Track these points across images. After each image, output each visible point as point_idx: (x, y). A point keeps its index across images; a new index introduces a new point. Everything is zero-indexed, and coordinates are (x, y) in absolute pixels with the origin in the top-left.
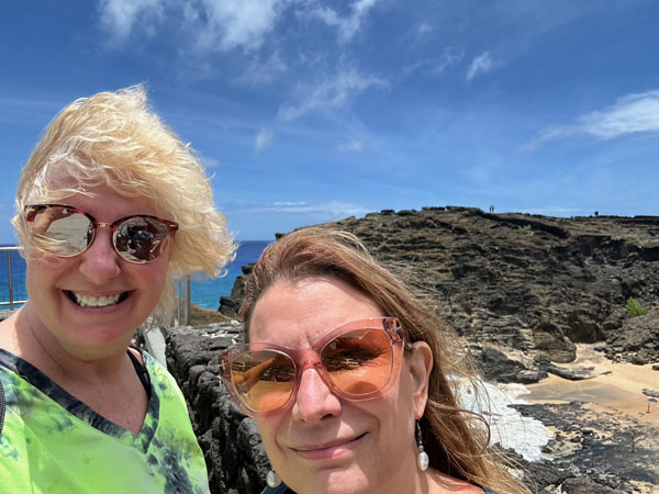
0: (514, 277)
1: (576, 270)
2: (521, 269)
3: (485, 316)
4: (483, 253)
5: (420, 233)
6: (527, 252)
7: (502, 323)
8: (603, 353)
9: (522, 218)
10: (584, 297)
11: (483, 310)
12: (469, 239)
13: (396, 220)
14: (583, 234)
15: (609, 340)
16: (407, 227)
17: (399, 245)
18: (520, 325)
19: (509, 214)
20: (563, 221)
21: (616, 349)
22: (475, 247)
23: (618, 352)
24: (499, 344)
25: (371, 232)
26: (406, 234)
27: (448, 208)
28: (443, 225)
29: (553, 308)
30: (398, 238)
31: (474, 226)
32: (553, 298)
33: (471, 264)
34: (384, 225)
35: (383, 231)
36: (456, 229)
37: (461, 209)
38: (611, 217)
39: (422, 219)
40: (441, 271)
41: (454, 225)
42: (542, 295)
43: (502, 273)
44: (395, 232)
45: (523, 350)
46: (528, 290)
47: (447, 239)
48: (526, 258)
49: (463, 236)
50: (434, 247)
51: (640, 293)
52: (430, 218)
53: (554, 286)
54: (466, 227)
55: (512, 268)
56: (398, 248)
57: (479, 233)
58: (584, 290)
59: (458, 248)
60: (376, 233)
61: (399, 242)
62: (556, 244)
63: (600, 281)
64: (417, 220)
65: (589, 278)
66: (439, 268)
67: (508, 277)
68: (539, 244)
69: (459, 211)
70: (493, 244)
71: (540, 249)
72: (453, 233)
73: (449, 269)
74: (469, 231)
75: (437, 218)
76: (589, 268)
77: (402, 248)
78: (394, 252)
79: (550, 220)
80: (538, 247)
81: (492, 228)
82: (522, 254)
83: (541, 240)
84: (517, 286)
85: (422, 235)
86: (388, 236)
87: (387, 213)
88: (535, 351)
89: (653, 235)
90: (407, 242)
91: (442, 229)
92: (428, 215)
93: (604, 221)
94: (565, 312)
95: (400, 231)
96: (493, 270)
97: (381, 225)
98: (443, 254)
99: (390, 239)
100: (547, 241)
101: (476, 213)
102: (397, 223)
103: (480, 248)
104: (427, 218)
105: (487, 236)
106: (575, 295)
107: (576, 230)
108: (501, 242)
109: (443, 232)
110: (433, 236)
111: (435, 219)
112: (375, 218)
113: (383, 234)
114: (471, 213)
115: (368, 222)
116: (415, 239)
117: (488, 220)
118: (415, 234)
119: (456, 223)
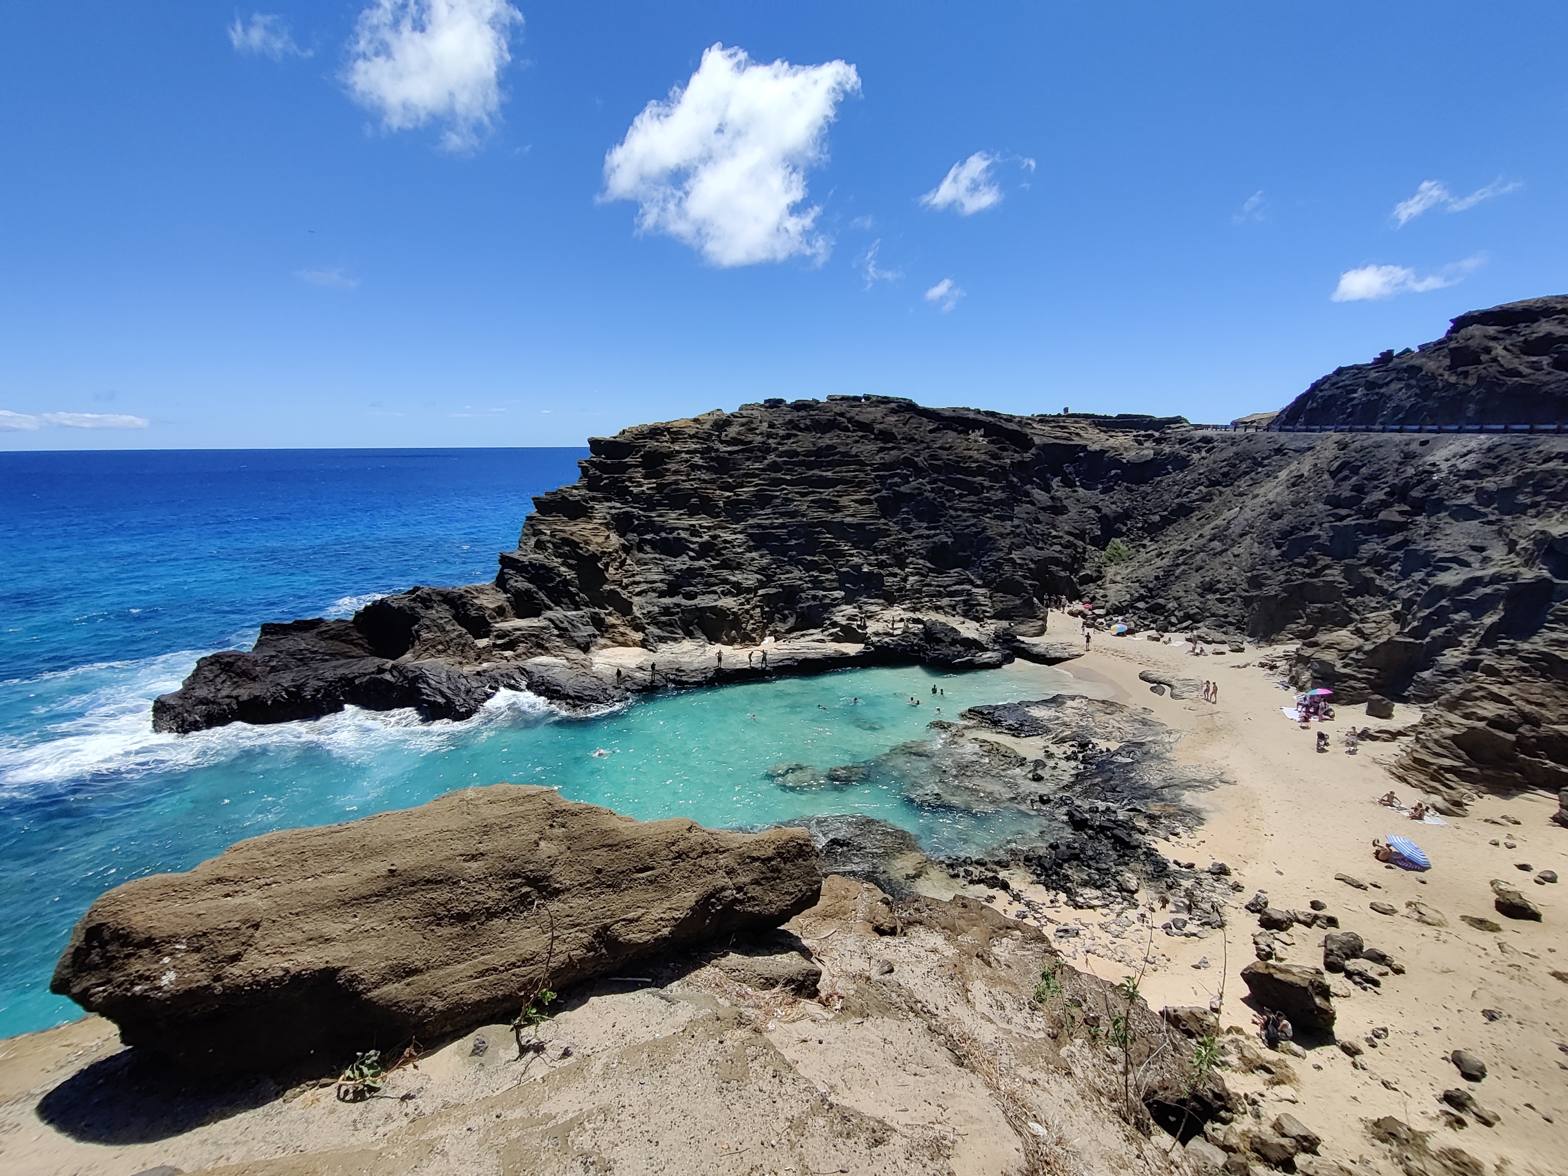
0: (964, 510)
1: (1039, 495)
2: (973, 498)
3: (924, 571)
4: (920, 471)
5: (827, 440)
6: (981, 471)
7: (947, 580)
9: (971, 416)
10: (1055, 537)
11: (921, 561)
12: (901, 449)
13: (788, 417)
14: (1050, 441)
16: (807, 429)
17: (797, 459)
18: (971, 583)
19: (954, 410)
20: (1024, 422)
21: (1097, 611)
22: (908, 462)
23: (1100, 616)
24: (946, 613)
25: (751, 437)
26: (805, 442)
27: (867, 398)
28: (861, 426)
29: (1015, 555)
30: (794, 447)
31: (906, 429)
32: (1015, 540)
33: (903, 489)
34: (771, 426)
35: (769, 436)
36: (881, 432)
37: (886, 401)
38: (1086, 416)
39: (828, 416)
40: (861, 502)
41: (877, 427)
42: (1002, 535)
43: (948, 504)
44: (788, 437)
45: (977, 619)
46: (985, 529)
47: (867, 449)
48: (979, 479)
49: (891, 445)
50: (847, 463)
51: (1124, 529)
52: (842, 415)
53: (1016, 522)
54: (894, 430)
55: (961, 496)
56: (795, 465)
57: (912, 440)
58: (1054, 527)
59: (884, 465)
60: (759, 439)
61: (797, 454)
62: (1017, 458)
63: (1073, 513)
64: (824, 417)
65: (1058, 509)
66: (859, 496)
67: (956, 510)
68: (995, 456)
69: (883, 403)
70: (933, 457)
71: (996, 465)
72: (876, 439)
73: (872, 497)
74: (899, 437)
75: (852, 414)
76: (1058, 494)
77: (800, 464)
78: (789, 471)
79: (1006, 420)
80: (994, 462)
81: (931, 431)
82: (974, 474)
83: (997, 451)
84: (968, 523)
85: (830, 442)
86: (779, 444)
87: (774, 404)
88: (993, 621)
89: (1140, 443)
90: (808, 454)
91: (860, 434)
92: (838, 409)
93: (1076, 422)
94: (1032, 560)
95: (796, 435)
96: (935, 499)
97: (766, 425)
98: (862, 475)
99: (781, 448)
100: (1005, 453)
101: (907, 408)
102: (791, 421)
103: (916, 463)
104: (836, 413)
105: (925, 445)
106: (1042, 535)
107: (1041, 436)
108: (944, 454)
109: (861, 437)
110: (847, 444)
111: (848, 415)
112: (756, 413)
113: (771, 441)
114: (900, 407)
115: (746, 420)
116: (820, 450)
117: (924, 419)
118: (820, 441)
119: (880, 423)
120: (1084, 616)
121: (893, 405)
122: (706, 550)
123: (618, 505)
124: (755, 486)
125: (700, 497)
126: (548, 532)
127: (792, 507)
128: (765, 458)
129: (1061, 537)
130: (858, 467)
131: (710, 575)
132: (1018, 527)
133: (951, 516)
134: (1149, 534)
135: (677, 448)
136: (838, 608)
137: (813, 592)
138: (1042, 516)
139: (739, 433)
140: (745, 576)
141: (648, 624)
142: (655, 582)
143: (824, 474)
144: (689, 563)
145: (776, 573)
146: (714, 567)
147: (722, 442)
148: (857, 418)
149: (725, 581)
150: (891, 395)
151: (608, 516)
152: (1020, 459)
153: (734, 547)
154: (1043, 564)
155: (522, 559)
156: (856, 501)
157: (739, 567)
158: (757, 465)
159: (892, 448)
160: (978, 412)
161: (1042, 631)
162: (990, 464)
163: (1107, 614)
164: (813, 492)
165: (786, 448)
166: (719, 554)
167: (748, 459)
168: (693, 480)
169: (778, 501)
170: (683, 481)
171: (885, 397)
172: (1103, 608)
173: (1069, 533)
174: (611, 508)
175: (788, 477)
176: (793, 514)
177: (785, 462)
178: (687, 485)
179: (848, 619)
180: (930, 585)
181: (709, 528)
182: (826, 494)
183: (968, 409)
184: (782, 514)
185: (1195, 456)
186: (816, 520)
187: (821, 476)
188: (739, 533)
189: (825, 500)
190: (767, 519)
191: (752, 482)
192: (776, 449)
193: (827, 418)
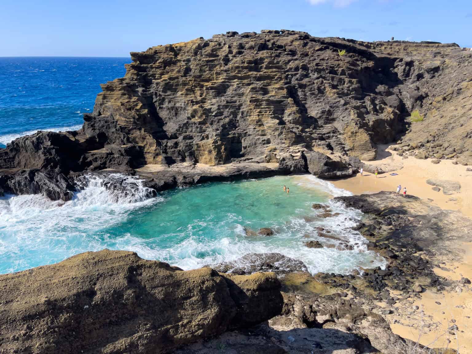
5: (260, 55)
6: (344, 72)
7: (324, 131)
9: (340, 42)
12: (300, 60)
13: (240, 42)
14: (383, 56)
16: (250, 48)
17: (244, 65)
19: (331, 38)
20: (368, 45)
21: (405, 148)
22: (305, 68)
25: (219, 53)
26: (249, 56)
27: (283, 32)
28: (280, 47)
30: (243, 58)
31: (303, 49)
33: (302, 82)
34: (230, 46)
36: (290, 51)
37: (293, 33)
38: (404, 42)
39: (262, 41)
40: (280, 89)
41: (288, 48)
44: (240, 53)
47: (283, 60)
48: (343, 77)
49: (295, 58)
50: (271, 68)
52: (269, 41)
54: (297, 50)
55: (333, 85)
56: (243, 68)
59: (292, 68)
60: (224, 54)
61: (244, 62)
62: (365, 65)
64: (259, 42)
66: (277, 86)
68: (353, 65)
69: (291, 34)
70: (318, 64)
71: (353, 69)
72: (287, 54)
73: (285, 86)
75: (275, 40)
77: (246, 68)
78: (239, 72)
79: (360, 44)
80: (352, 67)
81: (318, 50)
83: (354, 61)
85: (262, 56)
86: (234, 56)
87: (232, 34)
88: (349, 152)
90: (250, 62)
91: (279, 51)
92: (267, 38)
93: (398, 45)
96: (318, 87)
97: (227, 46)
98: (280, 74)
100: (358, 63)
101: (305, 37)
102: (241, 44)
104: (266, 40)
105: (314, 58)
107: (378, 53)
108: (324, 63)
109: (280, 53)
110: (272, 57)
111: (272, 41)
112: (222, 39)
114: (301, 36)
115: (216, 43)
116: (257, 60)
117: (314, 43)
118: (257, 55)
119: (290, 46)
120: (397, 150)
121: (297, 36)
124: (221, 79)
128: (226, 65)
130: (277, 70)
135: (178, 58)
139: (213, 51)
148: (277, 43)
150: (297, 30)
156: (276, 88)
159: (296, 60)
160: (344, 39)
161: (374, 158)
162: (349, 68)
163: (410, 149)
164: (252, 83)
167: (218, 65)
171: (293, 31)
175: (240, 75)
177: (237, 67)
182: (259, 84)
183: (339, 38)
186: (254, 99)
187: (257, 74)
188: (212, 105)
189: (259, 88)
190: (228, 97)
191: (220, 77)
192: (232, 60)
193: (261, 42)
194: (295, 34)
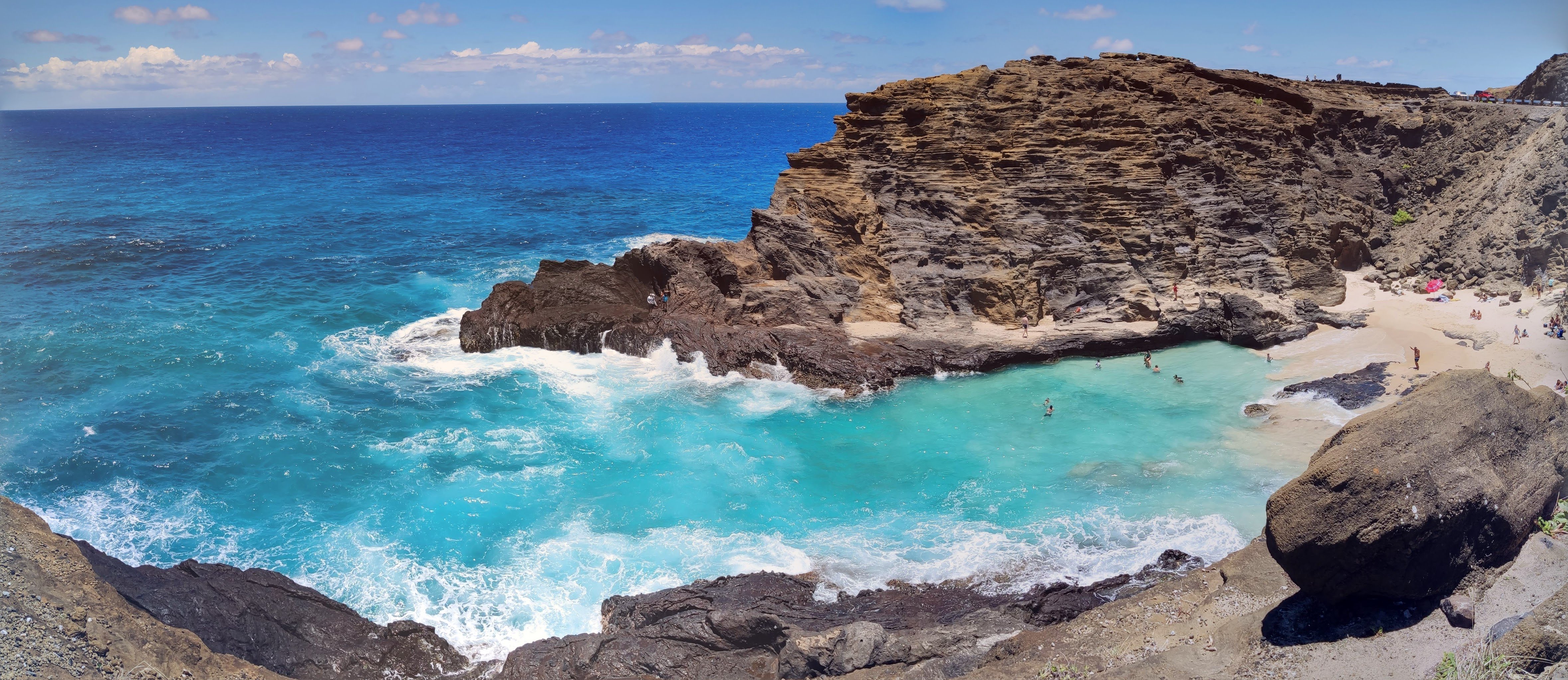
0: (1252, 174)
1: (1325, 160)
2: (1259, 161)
3: (1215, 241)
4: (1204, 134)
5: (1103, 99)
6: (1266, 134)
8: (1376, 285)
9: (1251, 78)
10: (1344, 201)
11: (1211, 230)
12: (1181, 110)
13: (1060, 75)
14: (1328, 106)
15: (1380, 264)
16: (1081, 87)
17: (1071, 119)
18: (1266, 251)
19: (1234, 72)
20: (1301, 86)
21: (1391, 275)
22: (1192, 125)
23: (1395, 279)
24: (1242, 285)
25: (1019, 95)
26: (1080, 101)
27: (1142, 57)
28: (1138, 85)
29: (1308, 221)
30: (1068, 106)
31: (1186, 90)
32: (1308, 206)
33: (1188, 153)
34: (1042, 83)
35: (1040, 94)
36: (1160, 93)
37: (1161, 60)
38: (1358, 83)
39: (1103, 74)
40: (1145, 166)
41: (1156, 87)
42: (1293, 201)
43: (1235, 168)
44: (1061, 95)
45: (1276, 291)
46: (1275, 194)
47: (1146, 109)
48: (1265, 143)
49: (1171, 106)
50: (1126, 124)
51: (1406, 192)
52: (1117, 73)
53: (1306, 186)
54: (1175, 91)
55: (1249, 160)
56: (1070, 125)
57: (1193, 101)
58: (1342, 191)
59: (1166, 126)
60: (1029, 97)
61: (1072, 114)
62: (1299, 121)
63: (1357, 175)
64: (1099, 76)
65: (1343, 174)
66: (1141, 160)
67: (1244, 174)
68: (1278, 120)
69: (1159, 62)
70: (1217, 119)
71: (1281, 129)
72: (1155, 99)
73: (1155, 161)
74: (1180, 98)
75: (1129, 73)
76: (1341, 158)
77: (1076, 124)
78: (1062, 132)
79: (1284, 84)
80: (1279, 126)
81: (1212, 93)
82: (1260, 137)
83: (1280, 115)
84: (1258, 189)
85: (1107, 102)
86: (1051, 102)
87: (1044, 61)
88: (1292, 291)
89: (1410, 111)
90: (1083, 113)
91: (1138, 93)
92: (1113, 68)
93: (1349, 88)
94: (1325, 226)
95: (1069, 94)
96: (1221, 163)
97: (1035, 82)
98: (1143, 137)
99: (1054, 108)
100: (1287, 117)
101: (1186, 68)
102: (1062, 80)
103: (1199, 126)
104: (1111, 71)
105: (1207, 107)
106: (1332, 200)
107: (1320, 99)
108: (1227, 117)
109: (1139, 97)
110: (1126, 104)
111: (1124, 74)
112: (1024, 70)
113: (1041, 99)
114: (1178, 67)
115: (1013, 77)
116: (1096, 109)
117: (1204, 80)
118: (1095, 100)
119: (1159, 83)
120: (1380, 281)
121: (1170, 65)
122: (971, 215)
123: (875, 164)
124: (1027, 146)
125: (965, 157)
126: (802, 191)
127: (1068, 170)
128: (1036, 117)
129: (1350, 202)
130: (1138, 129)
131: (976, 244)
132: (1307, 192)
133: (1240, 182)
134: (1429, 196)
135: (939, 104)
136: (1124, 283)
137: (1095, 265)
138: (1329, 181)
139: (1007, 91)
140: (1018, 246)
141: (907, 296)
142: (914, 249)
143: (1102, 135)
144: (954, 228)
145: (1052, 243)
146: (984, 234)
147: (989, 99)
148: (1134, 77)
149: (995, 251)
150: (1168, 54)
151: (865, 176)
152: (1302, 123)
153: (1003, 212)
154: (1336, 229)
155: (775, 217)
156: (1138, 165)
157: (1010, 234)
158: (1028, 125)
159: (1173, 109)
160: (1257, 74)
161: (1342, 299)
162: (1273, 127)
163: (1402, 277)
164: (1090, 155)
165: (1058, 107)
166: (988, 220)
167: (1019, 117)
168: (958, 139)
169: (1051, 163)
170: (946, 140)
171: (1161, 57)
172: (1396, 271)
173: (1358, 198)
174: (867, 167)
175: (1063, 138)
176: (1070, 177)
177: (1059, 122)
178: (949, 145)
179: (1138, 294)
180: (1223, 256)
181: (975, 191)
182: (1106, 156)
183: (1248, 72)
184: (1060, 177)
185: (1458, 124)
186: (1096, 185)
187: (1098, 137)
188: (1009, 197)
189: (1105, 164)
190: (1040, 183)
191: (1022, 142)
192: (1048, 108)
193: (1101, 76)
194: (1166, 62)
